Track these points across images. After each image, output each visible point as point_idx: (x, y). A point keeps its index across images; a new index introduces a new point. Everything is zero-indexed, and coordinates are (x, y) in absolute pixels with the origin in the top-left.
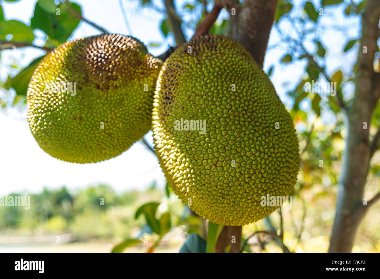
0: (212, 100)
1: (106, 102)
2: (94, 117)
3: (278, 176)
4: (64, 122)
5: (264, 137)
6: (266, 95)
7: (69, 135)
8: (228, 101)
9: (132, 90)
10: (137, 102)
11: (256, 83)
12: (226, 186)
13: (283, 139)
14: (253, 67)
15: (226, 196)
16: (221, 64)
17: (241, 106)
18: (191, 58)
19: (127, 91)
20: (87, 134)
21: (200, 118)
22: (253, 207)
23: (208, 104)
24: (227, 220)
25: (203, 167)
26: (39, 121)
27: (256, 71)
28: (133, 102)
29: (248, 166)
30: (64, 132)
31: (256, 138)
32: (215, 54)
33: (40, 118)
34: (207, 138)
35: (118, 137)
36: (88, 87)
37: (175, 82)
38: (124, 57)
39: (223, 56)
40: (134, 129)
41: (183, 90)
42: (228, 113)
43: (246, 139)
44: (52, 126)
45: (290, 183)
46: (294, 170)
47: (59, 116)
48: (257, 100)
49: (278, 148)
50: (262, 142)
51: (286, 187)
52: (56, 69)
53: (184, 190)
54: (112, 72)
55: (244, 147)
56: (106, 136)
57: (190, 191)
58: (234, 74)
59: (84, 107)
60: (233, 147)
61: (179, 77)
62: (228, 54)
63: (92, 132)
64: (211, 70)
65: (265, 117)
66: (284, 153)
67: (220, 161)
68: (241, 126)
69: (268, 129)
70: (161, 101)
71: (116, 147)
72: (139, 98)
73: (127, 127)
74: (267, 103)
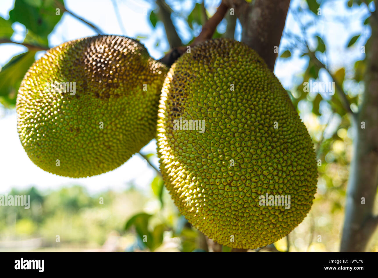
0: (226, 113)
1: (106, 112)
2: (93, 128)
3: (296, 197)
4: (60, 133)
5: (282, 154)
6: (283, 107)
7: (64, 148)
8: (244, 114)
9: (134, 99)
10: (139, 111)
11: (272, 94)
12: (241, 207)
13: (301, 156)
14: (268, 76)
15: (240, 218)
16: (235, 72)
17: (257, 120)
18: (201, 66)
19: (129, 99)
20: (84, 146)
21: (213, 133)
22: (269, 230)
23: (221, 118)
24: (240, 243)
25: (215, 187)
26: (31, 132)
27: (271, 81)
28: (135, 111)
29: (265, 186)
30: (59, 144)
31: (274, 155)
32: (228, 62)
33: (33, 129)
34: (220, 155)
35: (118, 149)
36: (86, 95)
37: (184, 92)
38: (126, 62)
39: (236, 64)
40: (134, 141)
41: (194, 101)
42: (243, 128)
43: (263, 156)
44: (46, 138)
45: (308, 203)
46: (313, 189)
47: (54, 126)
48: (274, 113)
49: (297, 166)
50: (279, 159)
51: (303, 208)
52: (50, 74)
53: (192, 211)
54: (112, 79)
55: (261, 165)
56: (105, 148)
57: (201, 211)
58: (248, 84)
59: (81, 117)
60: (249, 166)
61: (188, 86)
62: (241, 62)
63: (90, 145)
64: (224, 79)
65: (283, 131)
66: (303, 171)
67: (235, 180)
68: (257, 143)
69: (286, 145)
70: (168, 113)
71: (115, 160)
72: (142, 107)
73: (127, 139)
74: (285, 116)
